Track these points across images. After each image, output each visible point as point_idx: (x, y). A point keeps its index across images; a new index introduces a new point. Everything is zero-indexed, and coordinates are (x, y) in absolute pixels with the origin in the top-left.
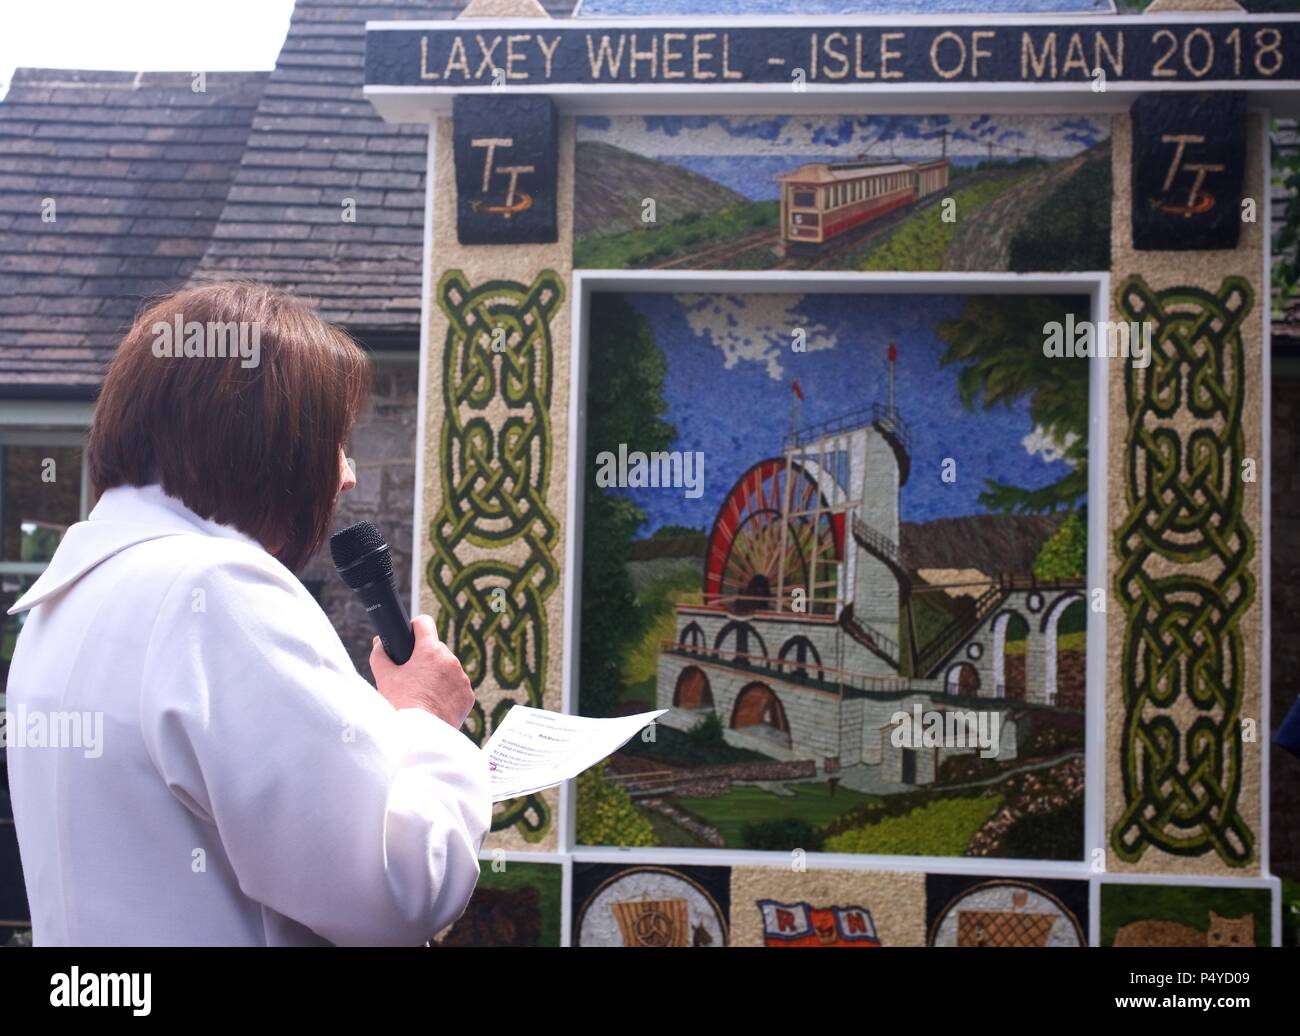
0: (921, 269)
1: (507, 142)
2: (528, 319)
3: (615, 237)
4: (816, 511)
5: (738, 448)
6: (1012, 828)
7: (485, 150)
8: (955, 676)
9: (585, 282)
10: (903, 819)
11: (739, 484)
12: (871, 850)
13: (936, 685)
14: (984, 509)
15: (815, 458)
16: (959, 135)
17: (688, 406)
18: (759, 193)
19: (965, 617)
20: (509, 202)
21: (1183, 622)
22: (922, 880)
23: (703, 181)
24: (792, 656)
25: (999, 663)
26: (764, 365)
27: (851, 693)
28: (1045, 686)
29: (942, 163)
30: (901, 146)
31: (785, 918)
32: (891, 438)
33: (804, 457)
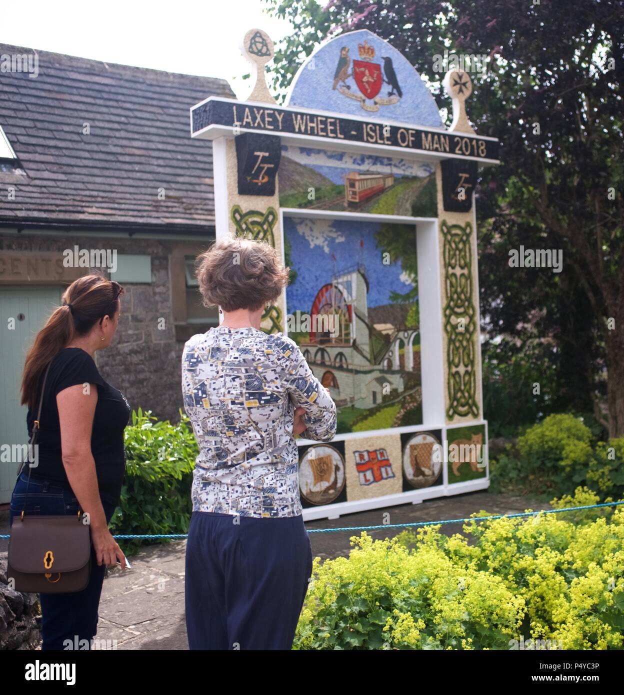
0: (388, 214)
1: (267, 154)
2: (265, 227)
3: (293, 195)
4: (343, 304)
5: (317, 280)
6: (404, 416)
7: (258, 156)
8: (386, 363)
9: (284, 213)
10: (374, 417)
11: (318, 294)
12: (366, 429)
13: (380, 367)
14: (390, 302)
15: (342, 284)
16: (395, 166)
17: (299, 263)
18: (338, 181)
19: (387, 341)
20: (260, 178)
21: (461, 338)
22: (399, 436)
23: (320, 175)
24: (338, 360)
25: (397, 358)
26: (323, 247)
27: (357, 372)
28: (410, 365)
29: (391, 175)
30: (379, 168)
31: (361, 457)
32: (363, 276)
33: (338, 283)
